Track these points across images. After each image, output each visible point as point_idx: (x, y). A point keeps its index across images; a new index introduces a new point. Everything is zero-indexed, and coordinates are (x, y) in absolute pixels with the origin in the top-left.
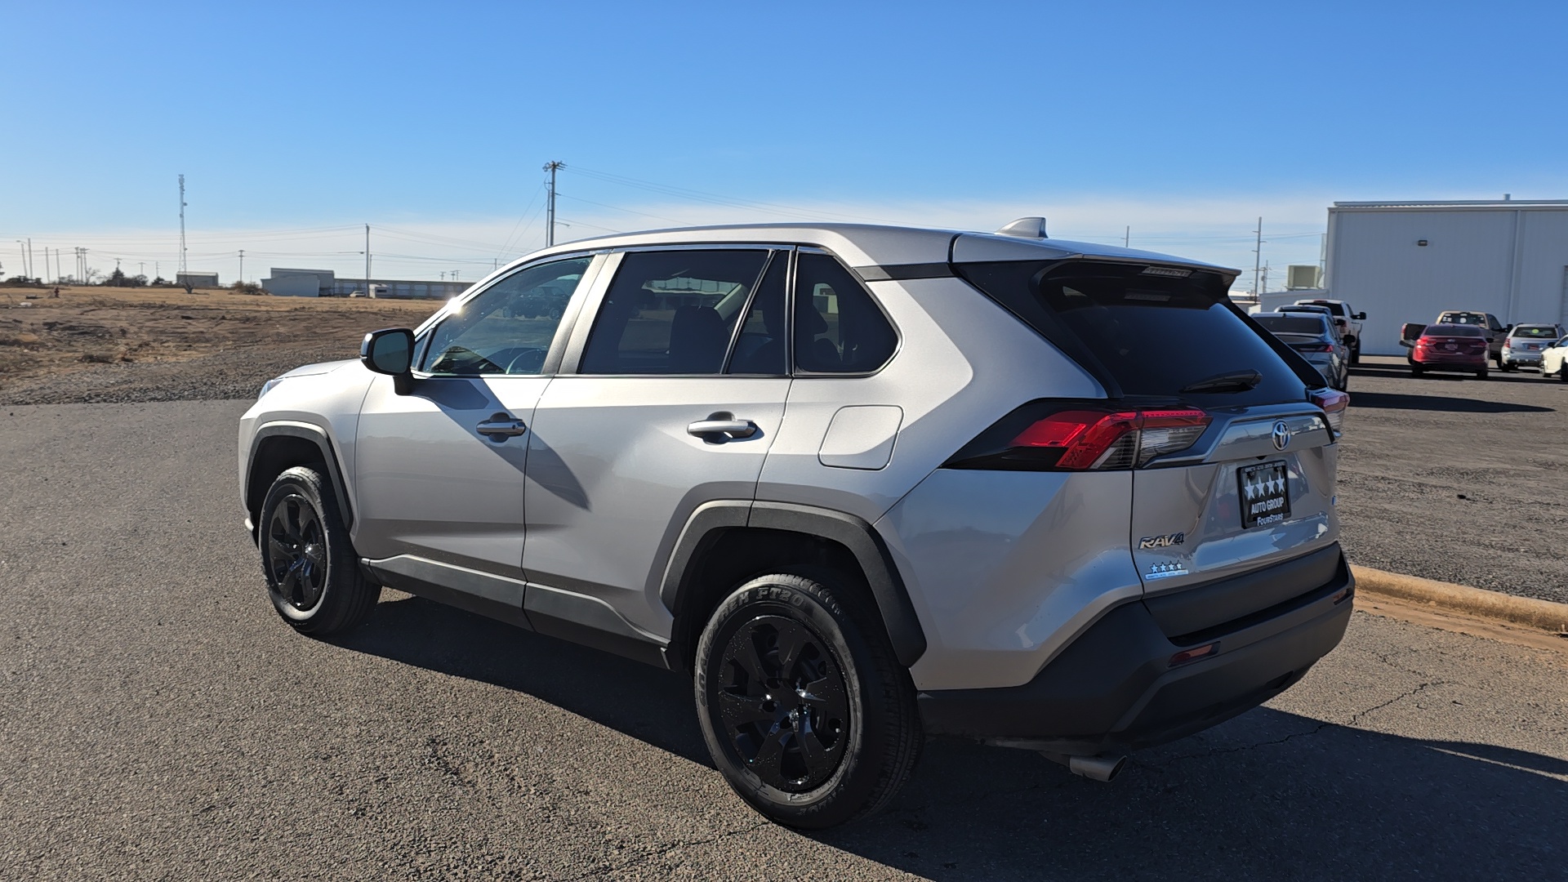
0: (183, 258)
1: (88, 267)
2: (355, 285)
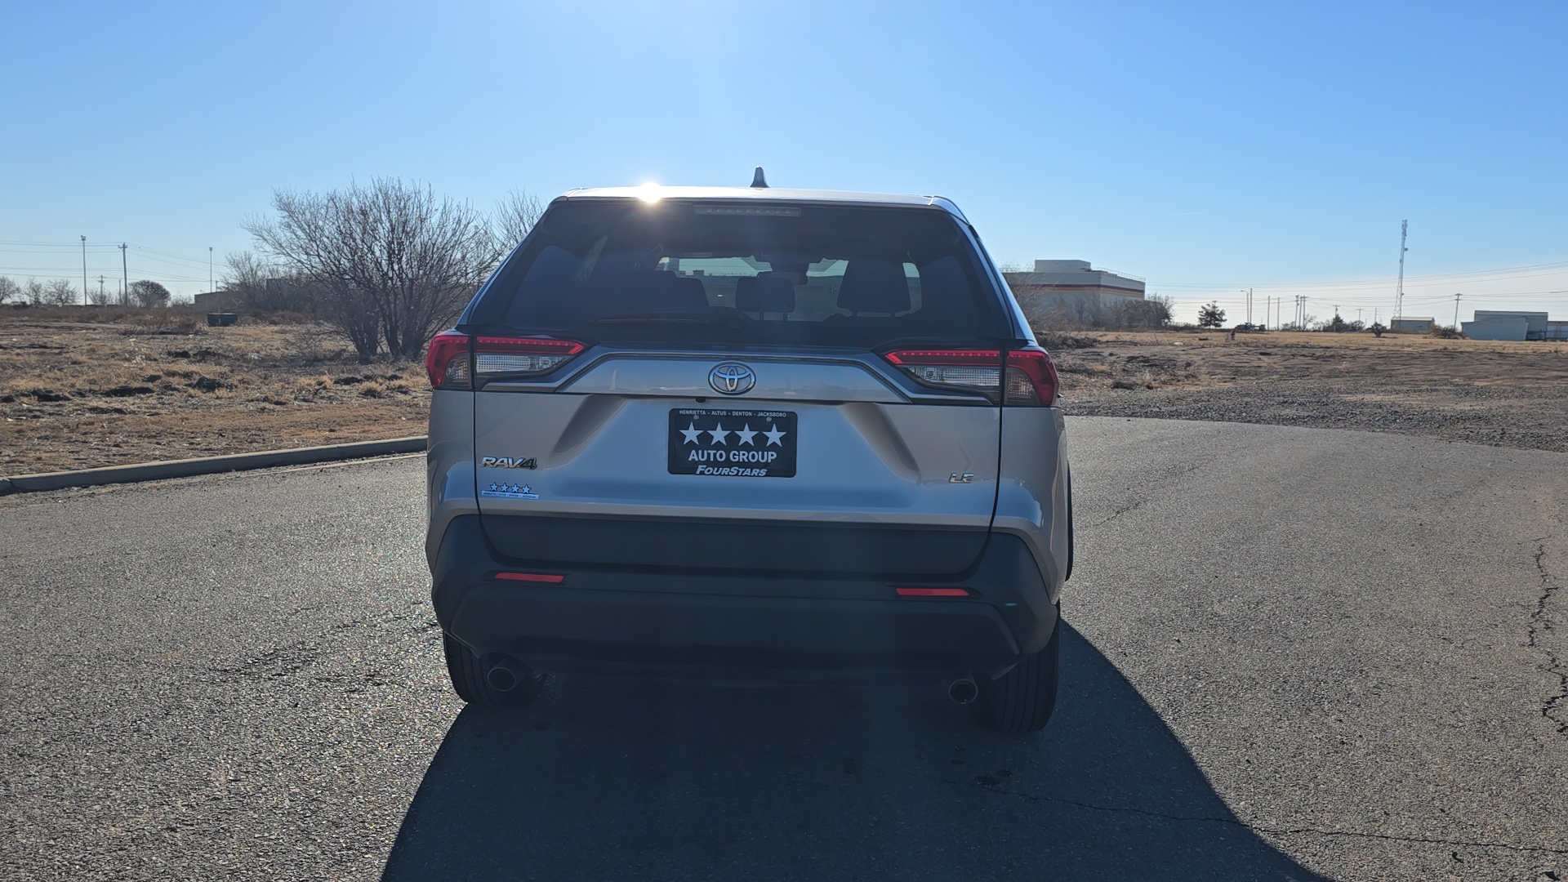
0: (1399, 303)
1: (1306, 314)
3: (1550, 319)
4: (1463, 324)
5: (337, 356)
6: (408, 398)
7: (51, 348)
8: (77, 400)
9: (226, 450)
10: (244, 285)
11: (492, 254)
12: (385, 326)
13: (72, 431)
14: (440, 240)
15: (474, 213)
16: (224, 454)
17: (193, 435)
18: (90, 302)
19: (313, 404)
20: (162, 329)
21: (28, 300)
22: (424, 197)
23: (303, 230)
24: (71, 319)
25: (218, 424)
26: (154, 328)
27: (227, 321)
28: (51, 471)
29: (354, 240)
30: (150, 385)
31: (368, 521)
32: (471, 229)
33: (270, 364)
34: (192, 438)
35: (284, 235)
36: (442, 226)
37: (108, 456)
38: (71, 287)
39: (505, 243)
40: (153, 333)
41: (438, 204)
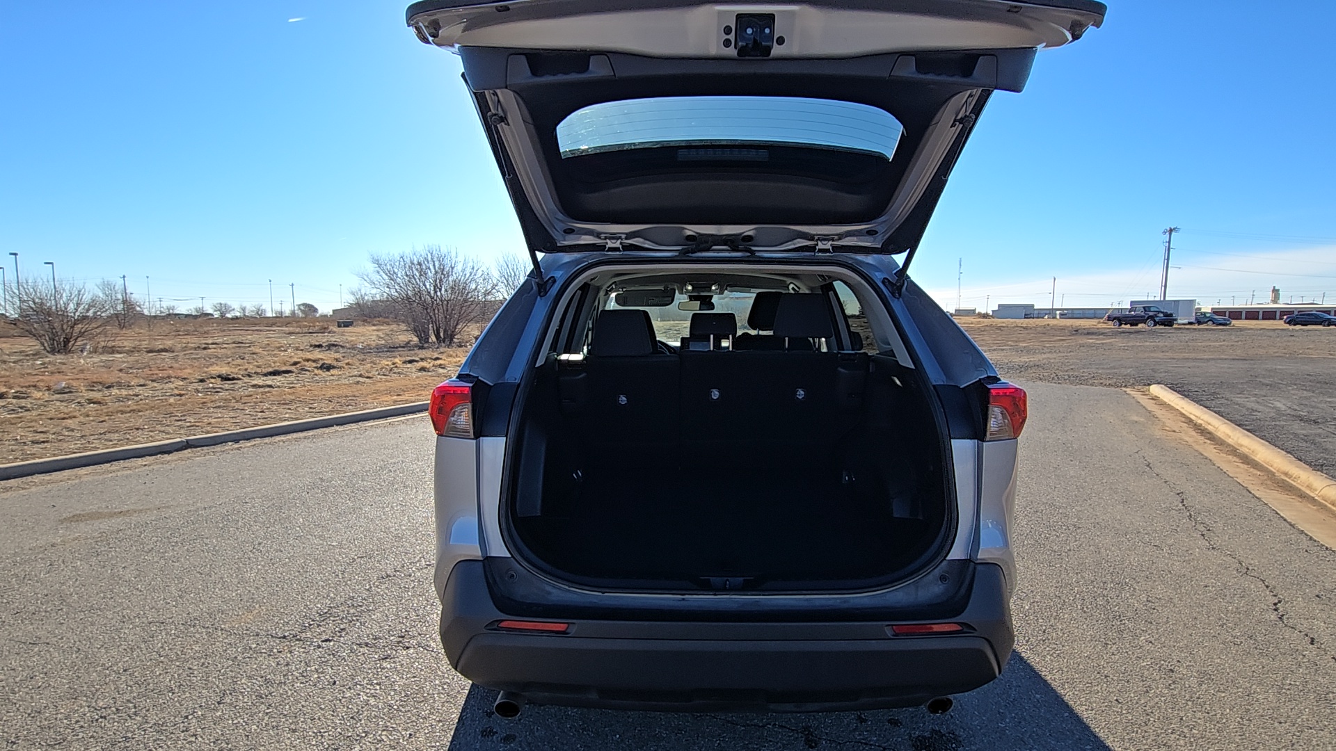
2: (1048, 312)
3: (1035, 307)
4: (993, 311)
5: (407, 345)
6: (445, 371)
7: (245, 343)
8: (246, 379)
9: (331, 412)
10: (358, 304)
11: (491, 285)
12: (433, 327)
13: (237, 402)
14: (463, 278)
15: (481, 264)
16: (330, 415)
17: (312, 402)
18: (274, 315)
19: (389, 377)
20: (311, 331)
21: (238, 314)
22: (453, 254)
23: (386, 274)
24: (262, 325)
25: (329, 393)
26: (305, 330)
27: (347, 325)
28: (215, 432)
29: (415, 280)
30: (293, 368)
31: (415, 466)
32: (480, 273)
33: (366, 351)
34: (312, 404)
35: (376, 277)
36: (463, 270)
37: (255, 419)
38: (263, 307)
39: (499, 279)
40: (305, 333)
41: (461, 259)
